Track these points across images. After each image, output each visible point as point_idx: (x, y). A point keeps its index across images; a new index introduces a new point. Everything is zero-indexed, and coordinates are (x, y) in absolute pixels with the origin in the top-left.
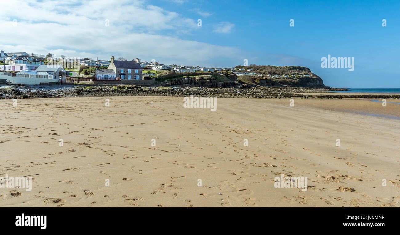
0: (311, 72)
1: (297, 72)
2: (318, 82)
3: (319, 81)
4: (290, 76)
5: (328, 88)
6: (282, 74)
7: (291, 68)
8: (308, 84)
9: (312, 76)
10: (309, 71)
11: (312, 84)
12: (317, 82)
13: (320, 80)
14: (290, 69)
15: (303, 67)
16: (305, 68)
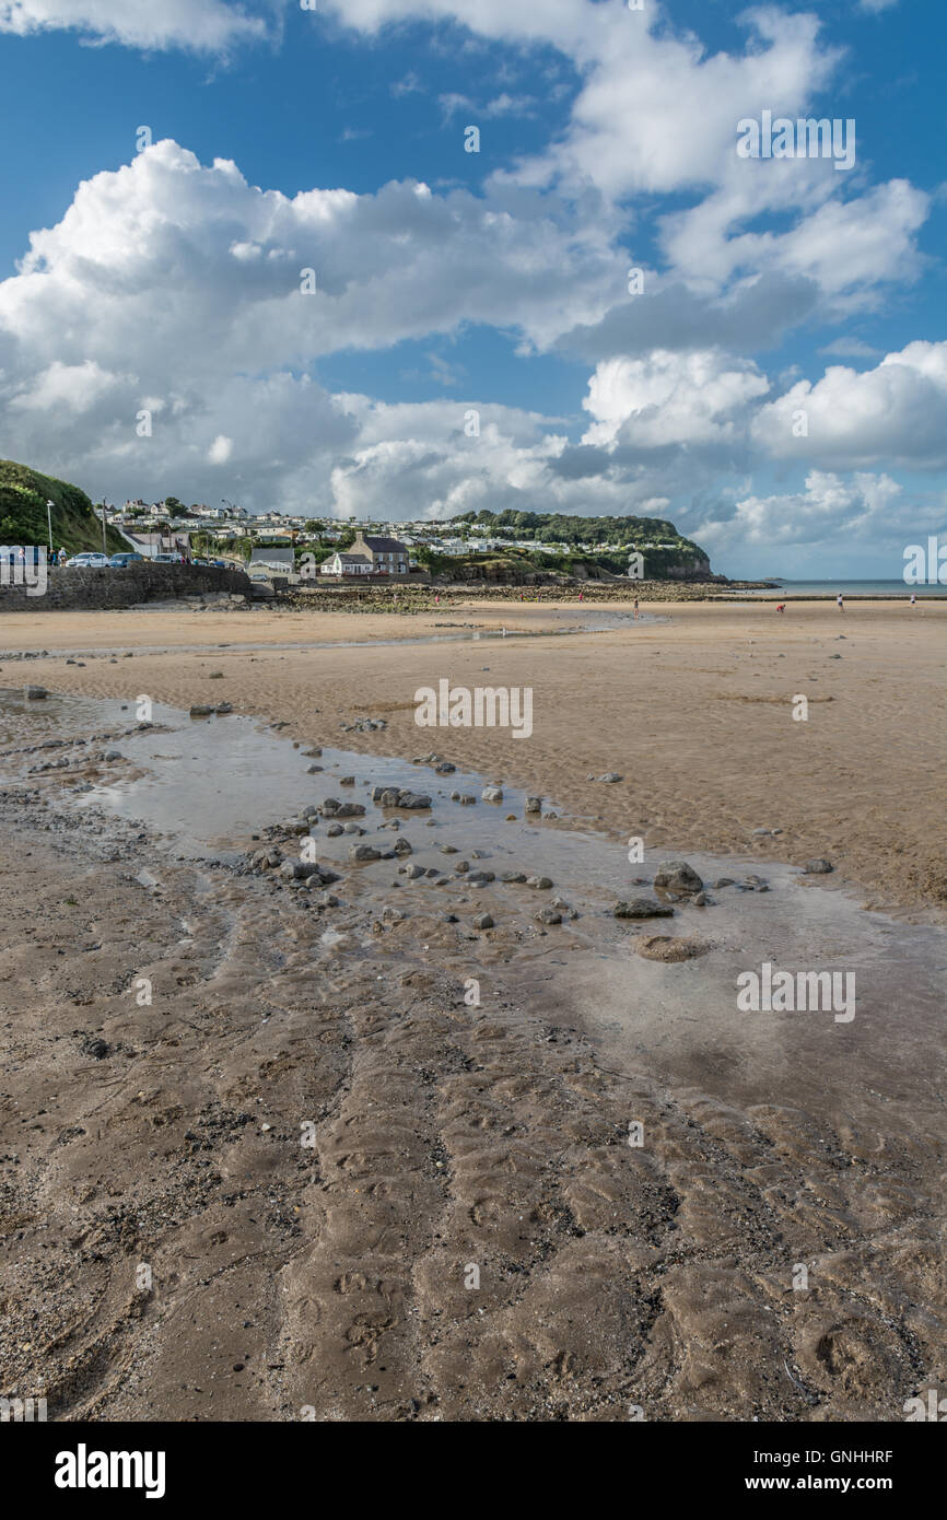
0: (676, 534)
1: (638, 536)
2: (697, 564)
3: (701, 562)
4: (623, 548)
5: (722, 581)
6: (600, 540)
7: (624, 522)
8: (670, 570)
9: (680, 546)
10: (673, 532)
11: (682, 571)
12: (694, 565)
13: (701, 556)
14: (620, 527)
15: (657, 521)
16: (662, 522)
